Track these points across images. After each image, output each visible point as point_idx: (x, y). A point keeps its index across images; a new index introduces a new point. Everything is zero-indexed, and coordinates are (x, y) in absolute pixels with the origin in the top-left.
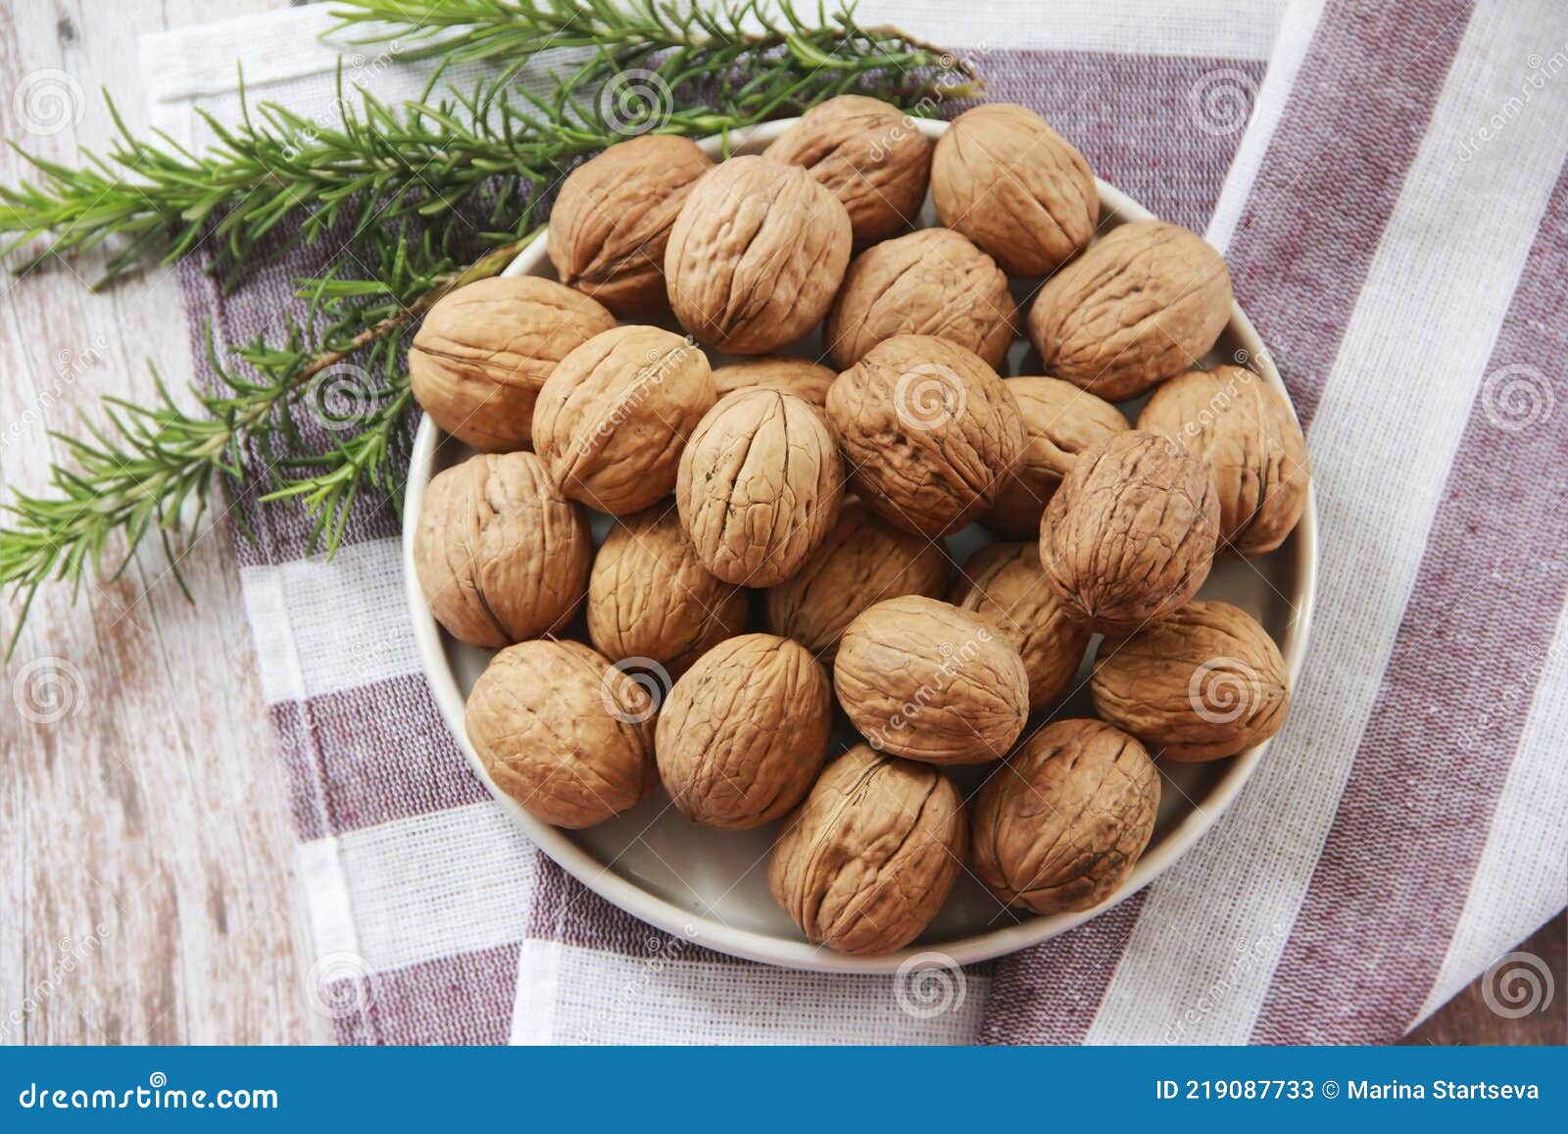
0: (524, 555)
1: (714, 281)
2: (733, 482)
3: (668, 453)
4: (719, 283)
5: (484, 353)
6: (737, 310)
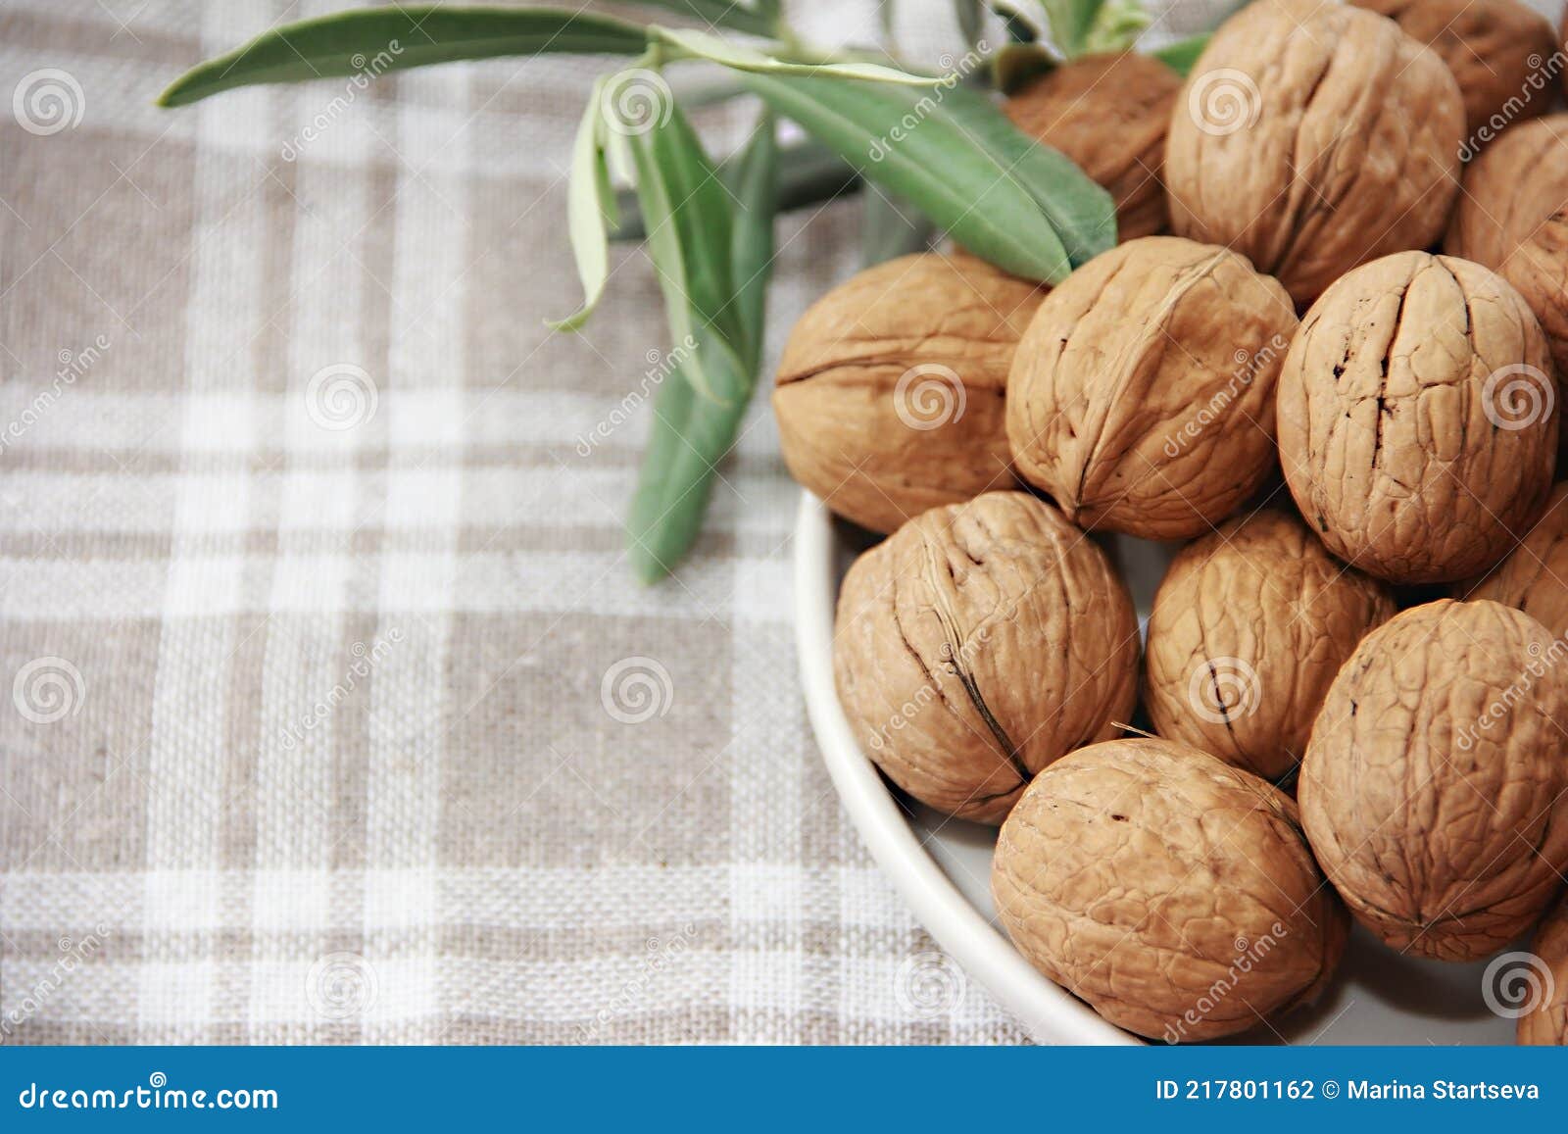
0: (1036, 615)
1: (1265, 150)
2: (1385, 363)
3: (1252, 398)
4: (1273, 152)
5: (906, 345)
6: (1307, 195)
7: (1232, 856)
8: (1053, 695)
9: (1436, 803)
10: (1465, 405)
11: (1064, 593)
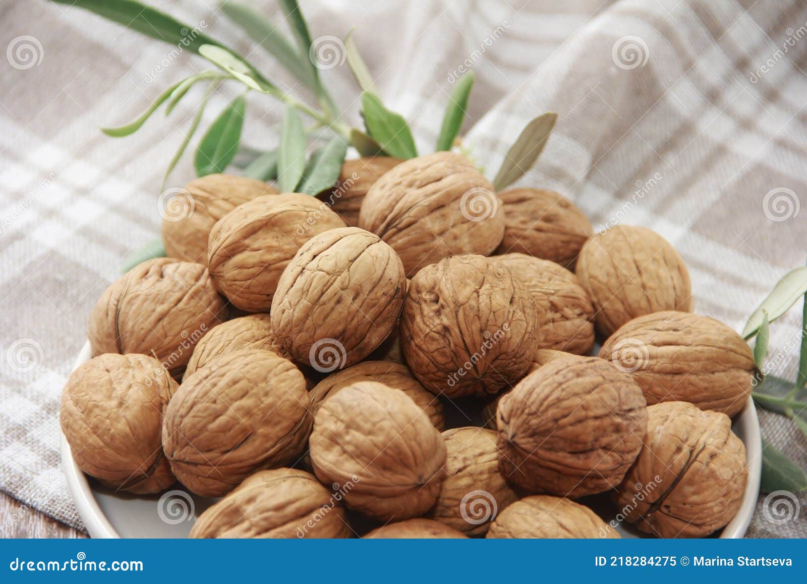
7: (130, 402)
8: (143, 331)
9: (191, 408)
10: (329, 284)
11: (179, 300)
